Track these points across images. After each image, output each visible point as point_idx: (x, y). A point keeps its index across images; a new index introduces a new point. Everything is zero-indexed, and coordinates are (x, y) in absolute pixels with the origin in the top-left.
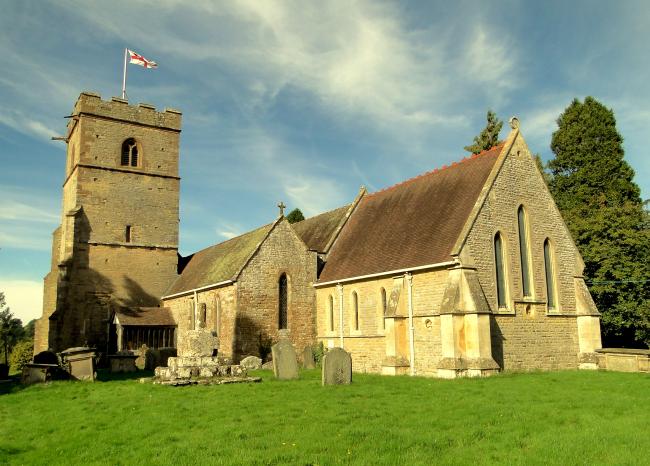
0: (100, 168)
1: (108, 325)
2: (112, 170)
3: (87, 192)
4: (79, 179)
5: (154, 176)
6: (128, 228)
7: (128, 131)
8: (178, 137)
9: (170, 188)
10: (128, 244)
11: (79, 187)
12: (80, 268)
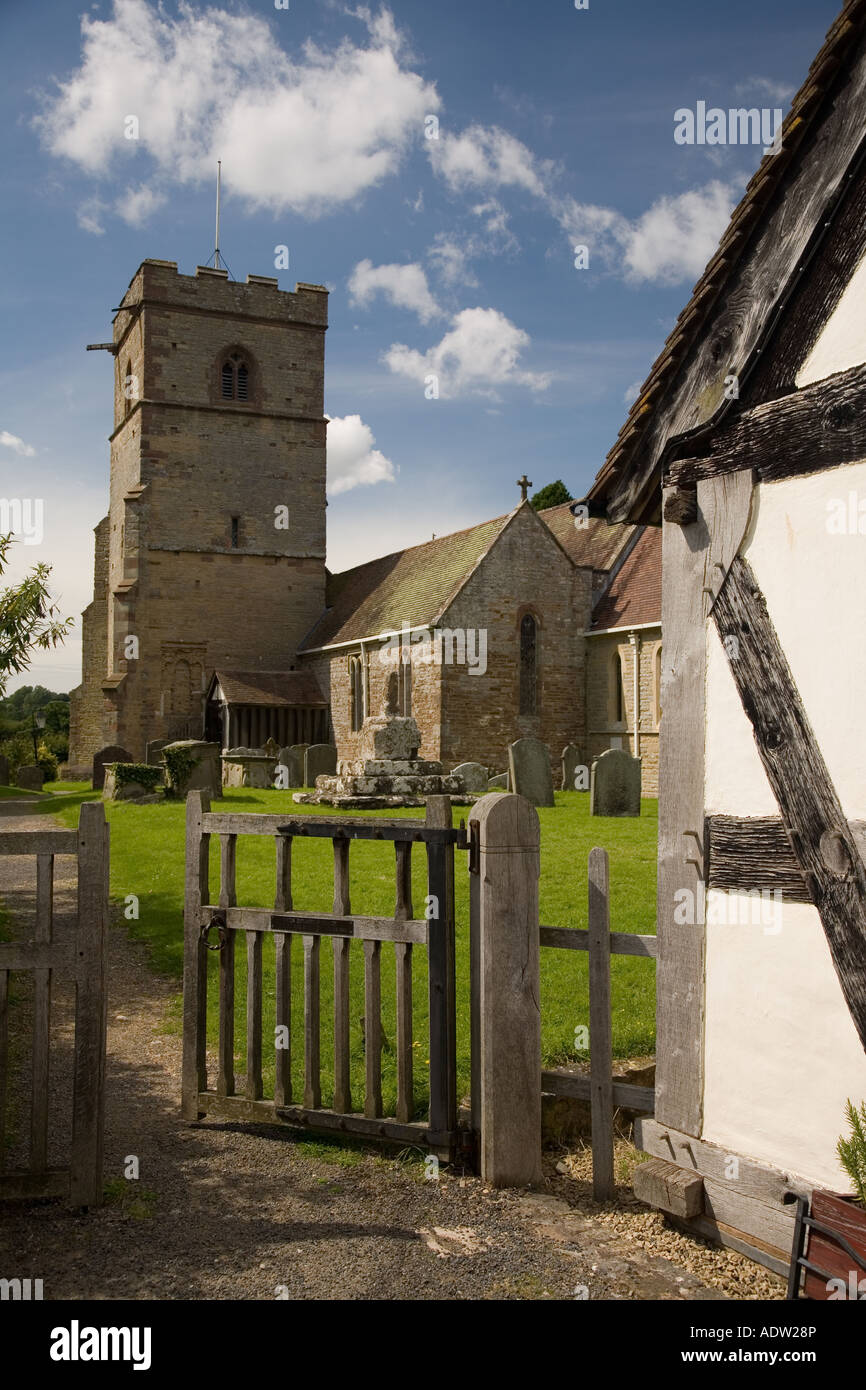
0: (180, 407)
1: (204, 701)
2: (203, 410)
3: (161, 455)
4: (145, 431)
5: (280, 418)
6: (235, 521)
7: (232, 333)
8: (322, 342)
9: (309, 441)
10: (236, 551)
11: (144, 445)
12: (152, 596)
